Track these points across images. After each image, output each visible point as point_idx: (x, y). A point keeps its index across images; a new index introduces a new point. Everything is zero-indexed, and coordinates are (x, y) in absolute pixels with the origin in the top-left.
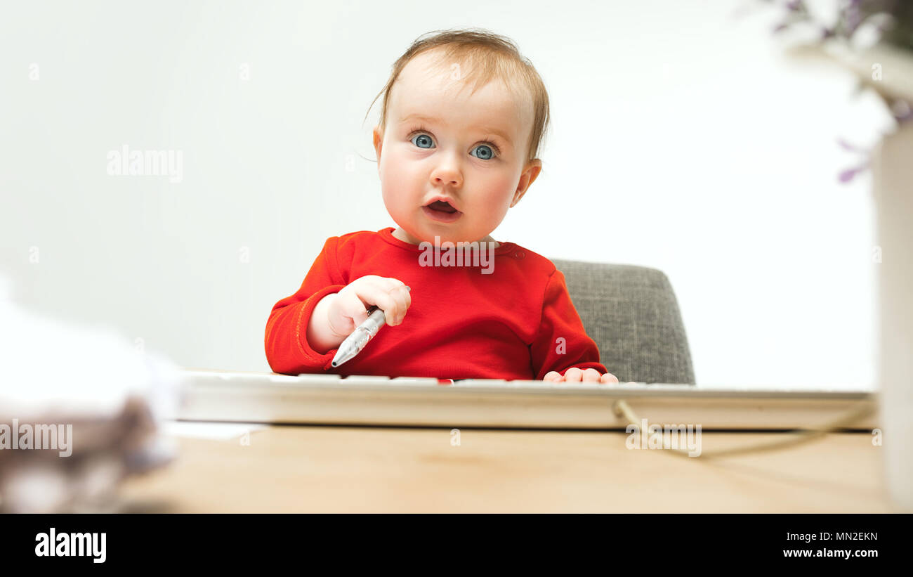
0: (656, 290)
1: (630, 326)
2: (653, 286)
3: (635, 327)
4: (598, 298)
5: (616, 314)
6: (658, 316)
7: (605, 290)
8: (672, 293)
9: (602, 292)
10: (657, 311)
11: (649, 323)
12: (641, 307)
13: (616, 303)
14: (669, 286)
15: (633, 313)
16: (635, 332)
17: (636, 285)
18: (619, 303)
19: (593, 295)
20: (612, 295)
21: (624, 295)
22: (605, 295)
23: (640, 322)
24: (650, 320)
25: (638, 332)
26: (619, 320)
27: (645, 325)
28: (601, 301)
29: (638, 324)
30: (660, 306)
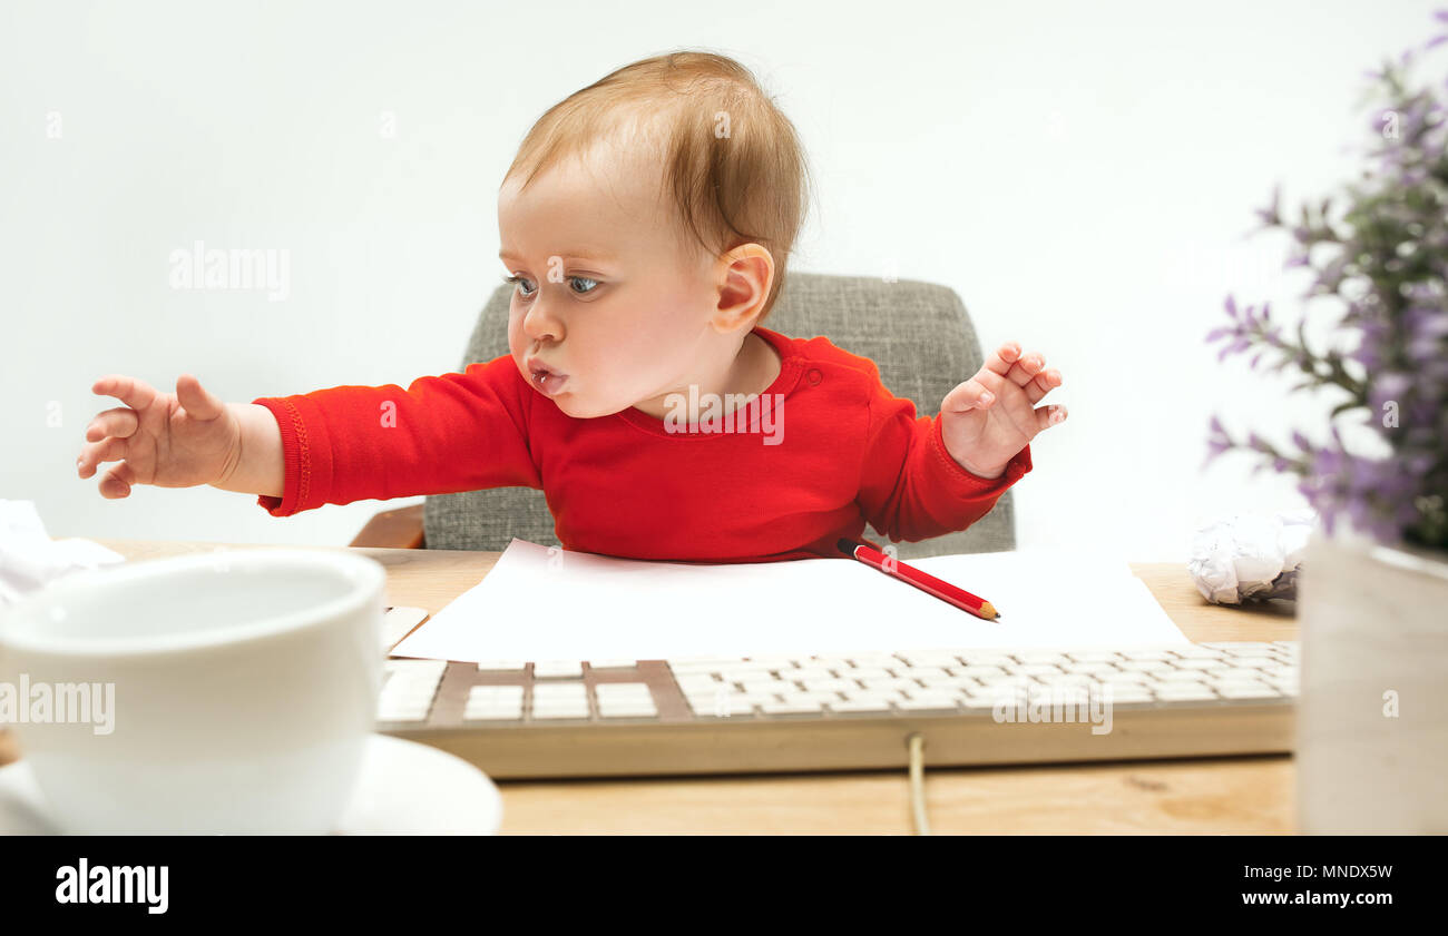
0: (947, 322)
1: (912, 382)
2: (942, 315)
3: (919, 382)
4: (861, 339)
5: (889, 364)
6: (953, 364)
7: (870, 326)
8: (969, 325)
9: (866, 328)
10: (951, 357)
11: (939, 376)
12: (927, 351)
13: (888, 347)
14: (965, 314)
15: (916, 362)
16: (920, 391)
17: (916, 316)
18: (894, 346)
19: (852, 334)
20: (882, 333)
21: (898, 332)
22: (871, 335)
23: (928, 375)
24: (941, 371)
25: (925, 391)
26: (895, 373)
27: (935, 380)
28: (865, 344)
29: (923, 379)
30: (956, 349)
